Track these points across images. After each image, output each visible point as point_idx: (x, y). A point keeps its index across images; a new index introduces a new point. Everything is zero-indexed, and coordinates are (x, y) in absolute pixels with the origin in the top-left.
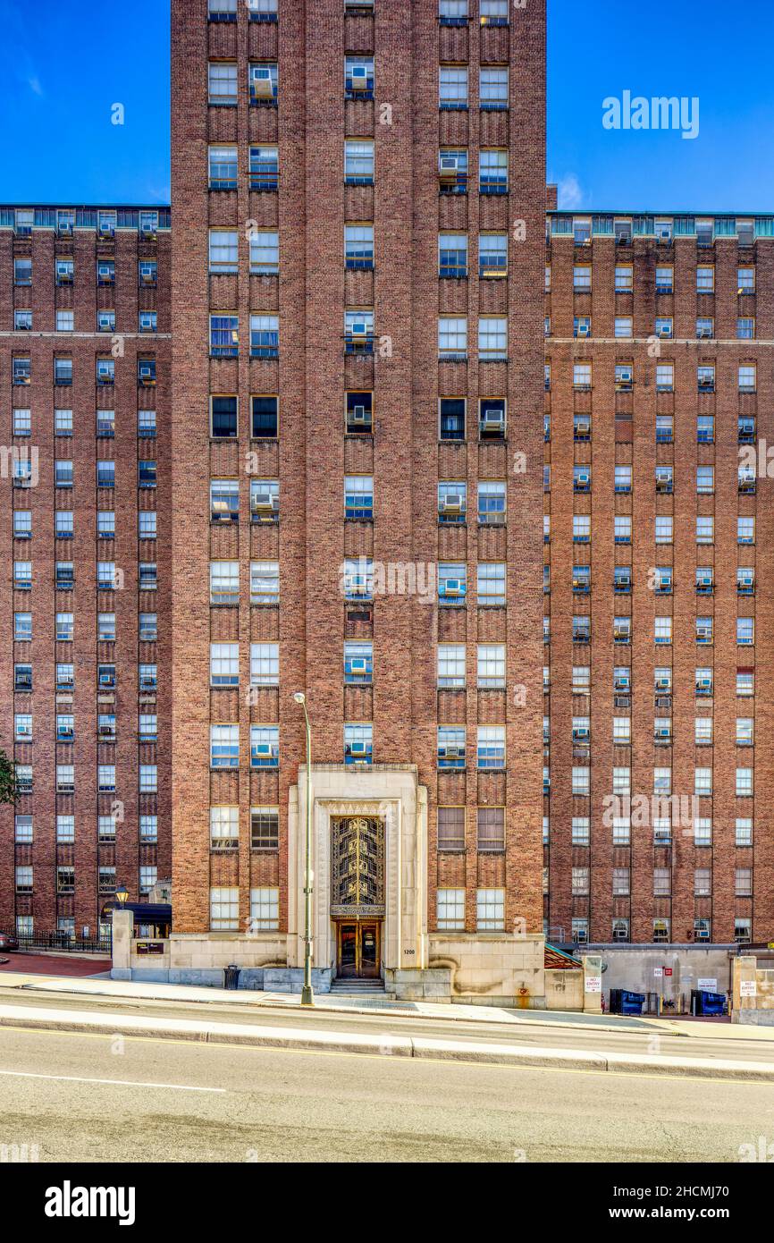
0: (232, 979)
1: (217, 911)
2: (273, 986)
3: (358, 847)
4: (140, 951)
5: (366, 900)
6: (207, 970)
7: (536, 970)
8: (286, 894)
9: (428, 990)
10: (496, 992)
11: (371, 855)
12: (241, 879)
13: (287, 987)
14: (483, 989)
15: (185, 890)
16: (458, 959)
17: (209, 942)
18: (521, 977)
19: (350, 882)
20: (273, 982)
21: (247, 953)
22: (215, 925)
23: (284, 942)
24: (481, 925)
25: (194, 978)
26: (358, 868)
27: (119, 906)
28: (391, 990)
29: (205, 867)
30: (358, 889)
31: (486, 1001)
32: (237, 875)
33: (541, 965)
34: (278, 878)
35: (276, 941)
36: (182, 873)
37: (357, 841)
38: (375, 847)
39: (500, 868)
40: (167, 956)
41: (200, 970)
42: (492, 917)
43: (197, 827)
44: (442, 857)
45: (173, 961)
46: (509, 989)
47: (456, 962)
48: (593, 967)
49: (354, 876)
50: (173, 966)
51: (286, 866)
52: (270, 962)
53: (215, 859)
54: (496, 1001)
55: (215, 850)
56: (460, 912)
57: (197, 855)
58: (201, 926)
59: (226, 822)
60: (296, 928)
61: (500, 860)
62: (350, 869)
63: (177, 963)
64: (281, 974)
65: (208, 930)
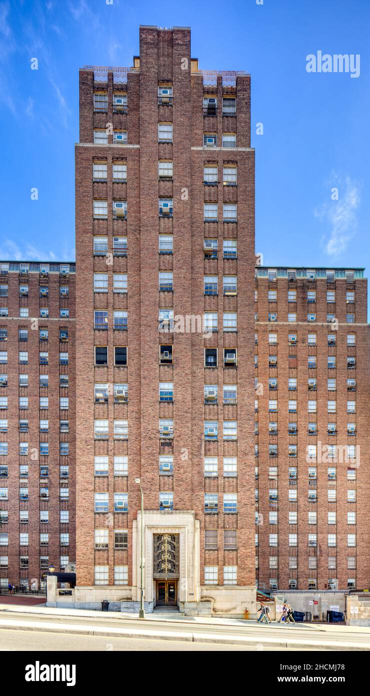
0: (105, 606)
1: (97, 576)
2: (125, 610)
3: (166, 547)
4: (60, 594)
5: (170, 571)
6: (94, 603)
7: (252, 602)
8: (132, 568)
9: (200, 611)
10: (233, 612)
11: (173, 551)
12: (110, 562)
13: (132, 610)
14: (227, 611)
15: (82, 566)
16: (215, 597)
17: (94, 590)
18: (245, 605)
19: (162, 563)
20: (125, 608)
21: (112, 595)
22: (97, 582)
23: (130, 590)
24: (226, 582)
25: (87, 606)
26: (166, 556)
27: (50, 574)
28: (183, 611)
29: (92, 556)
30: (166, 566)
31: (229, 616)
32: (108, 560)
33: (255, 600)
34: (128, 562)
35: (127, 590)
36: (81, 559)
37: (166, 545)
38: (174, 547)
39: (235, 557)
40: (74, 596)
41: (90, 603)
42: (231, 578)
43: (88, 539)
44: (207, 552)
45: (76, 598)
46: (240, 611)
47: (212, 598)
48: (280, 601)
49: (165, 560)
50: (76, 601)
51: (131, 556)
52: (124, 599)
53: (97, 552)
54: (233, 616)
55: (97, 549)
56: (216, 577)
57: (88, 551)
58: (90, 583)
59: (102, 537)
60: (137, 583)
61: (235, 553)
62: (163, 557)
63: (78, 599)
64: (129, 604)
65: (94, 585)
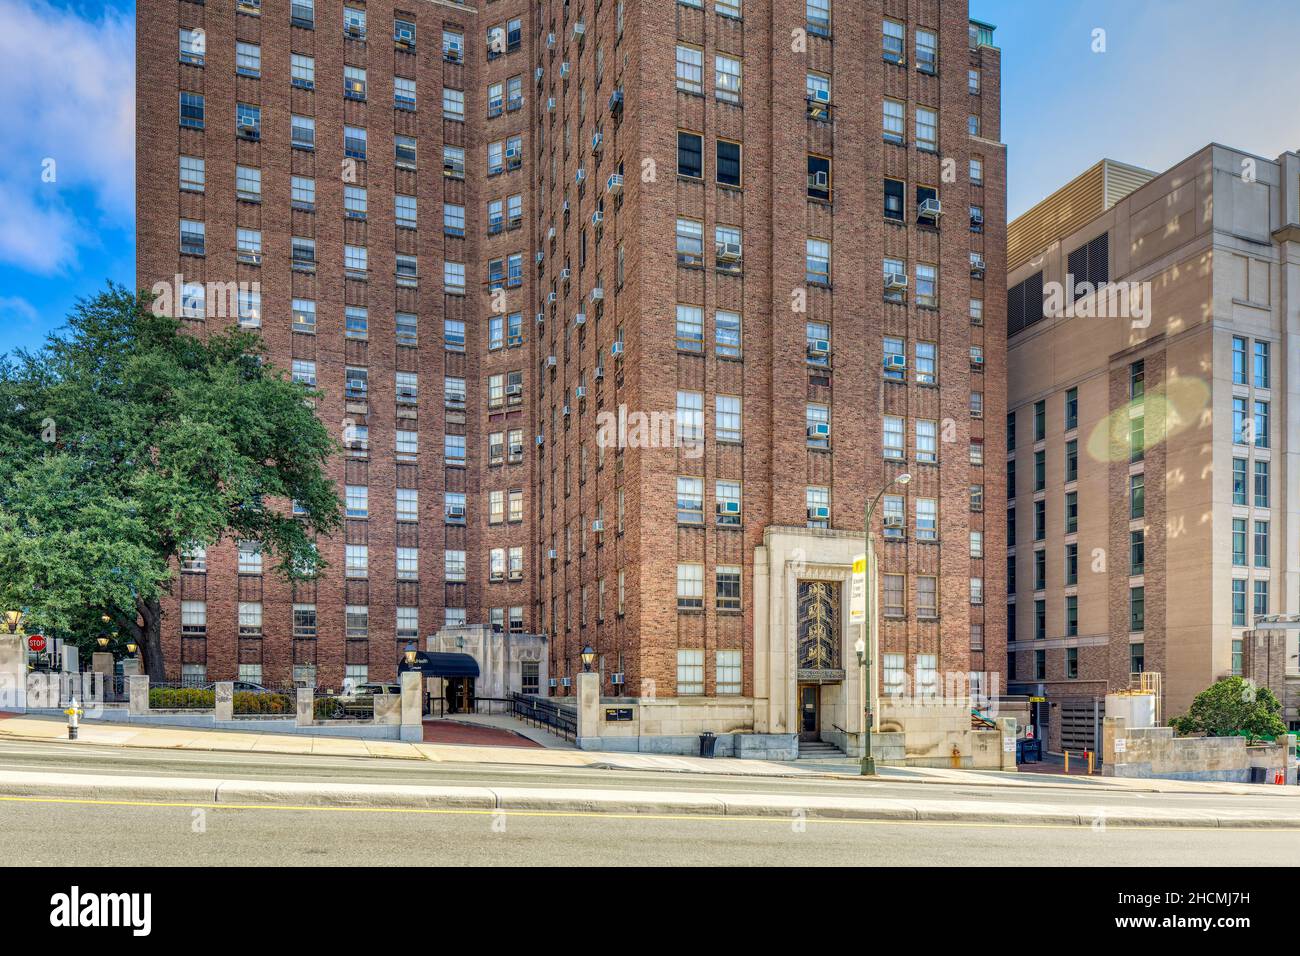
0: (706, 746)
1: (683, 674)
2: (751, 753)
3: (818, 611)
4: (609, 718)
5: (826, 665)
6: (677, 738)
7: (965, 732)
8: (752, 657)
9: (887, 754)
10: (933, 753)
11: (828, 620)
12: (708, 641)
13: (763, 754)
14: (924, 751)
15: (654, 651)
16: (902, 722)
17: (678, 708)
18: (953, 738)
19: (810, 646)
20: (749, 749)
21: (718, 718)
22: (681, 689)
23: (750, 706)
25: (664, 747)
26: (819, 632)
28: (854, 754)
29: (673, 627)
30: (818, 653)
31: (927, 762)
32: (704, 636)
33: (968, 726)
34: (744, 643)
35: (742, 706)
36: (651, 633)
37: (818, 605)
38: (831, 612)
39: (935, 635)
40: (637, 722)
41: (670, 738)
43: (665, 585)
44: (888, 623)
45: (643, 727)
46: (944, 751)
47: (898, 723)
48: (1010, 729)
49: (815, 639)
50: (642, 733)
51: (751, 628)
52: (737, 728)
53: (683, 618)
54: (935, 762)
55: (689, 607)
57: (665, 615)
58: (669, 690)
59: (691, 581)
60: (768, 691)
61: (935, 627)
62: (811, 633)
63: (646, 730)
64: (757, 740)
65: (675, 695)
